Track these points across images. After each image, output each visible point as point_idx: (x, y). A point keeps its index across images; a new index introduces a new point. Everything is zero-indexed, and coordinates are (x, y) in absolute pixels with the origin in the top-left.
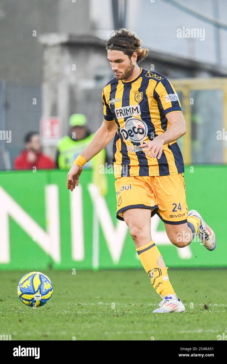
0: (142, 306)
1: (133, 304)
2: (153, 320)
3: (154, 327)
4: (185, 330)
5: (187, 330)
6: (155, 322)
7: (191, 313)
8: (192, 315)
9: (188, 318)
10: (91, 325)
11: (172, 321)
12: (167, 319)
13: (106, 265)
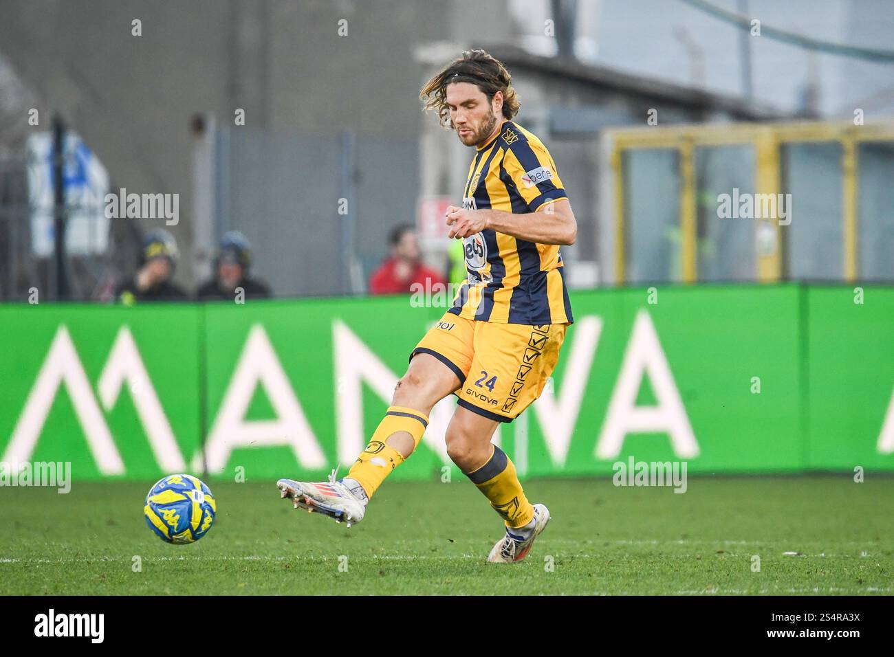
0: (606, 545)
1: (590, 542)
2: (627, 571)
3: (629, 585)
4: (685, 590)
5: (690, 589)
6: (631, 575)
7: (698, 559)
8: (700, 562)
9: (691, 567)
10: (513, 580)
11: (662, 573)
12: (652, 570)
13: (541, 469)
